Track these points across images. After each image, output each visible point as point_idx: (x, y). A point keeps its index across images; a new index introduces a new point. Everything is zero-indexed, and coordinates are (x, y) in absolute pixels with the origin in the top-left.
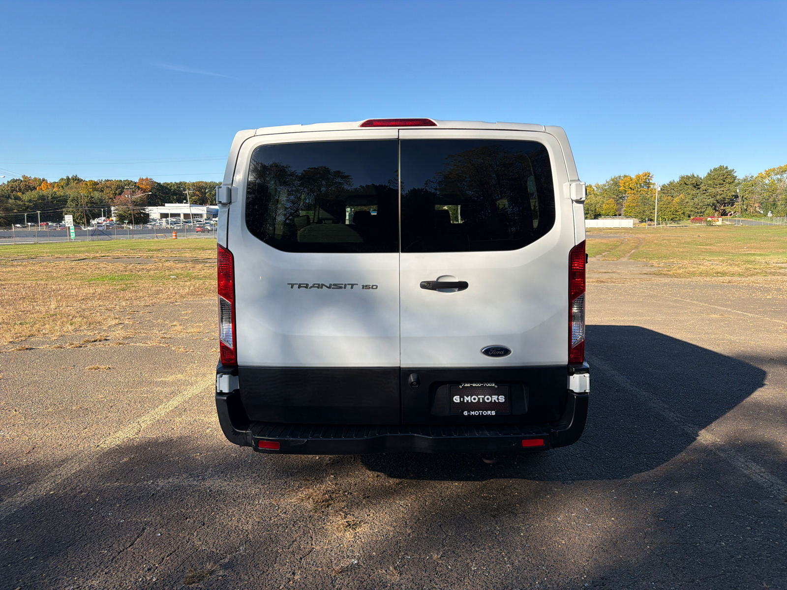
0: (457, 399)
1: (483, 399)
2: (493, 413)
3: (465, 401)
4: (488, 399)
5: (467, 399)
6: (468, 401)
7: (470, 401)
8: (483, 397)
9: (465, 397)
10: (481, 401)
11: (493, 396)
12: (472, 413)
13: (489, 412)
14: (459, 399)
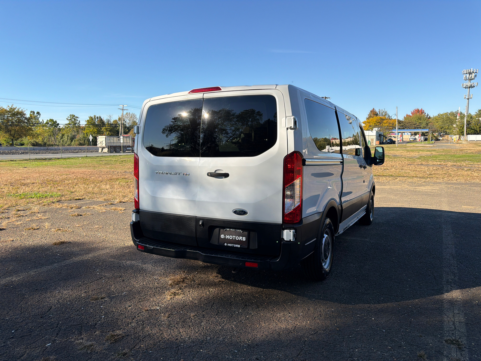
0: (222, 236)
1: (235, 238)
2: (239, 246)
3: (226, 238)
4: (237, 238)
5: (228, 237)
6: (227, 238)
7: (228, 238)
8: (235, 237)
9: (227, 236)
10: (234, 239)
11: (240, 237)
12: (229, 245)
13: (237, 245)
14: (223, 236)
